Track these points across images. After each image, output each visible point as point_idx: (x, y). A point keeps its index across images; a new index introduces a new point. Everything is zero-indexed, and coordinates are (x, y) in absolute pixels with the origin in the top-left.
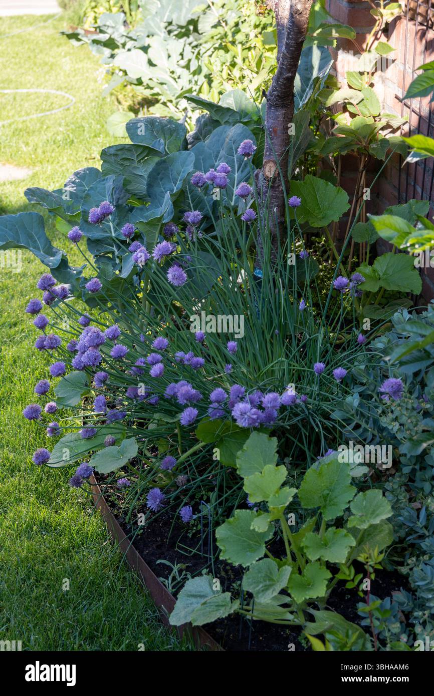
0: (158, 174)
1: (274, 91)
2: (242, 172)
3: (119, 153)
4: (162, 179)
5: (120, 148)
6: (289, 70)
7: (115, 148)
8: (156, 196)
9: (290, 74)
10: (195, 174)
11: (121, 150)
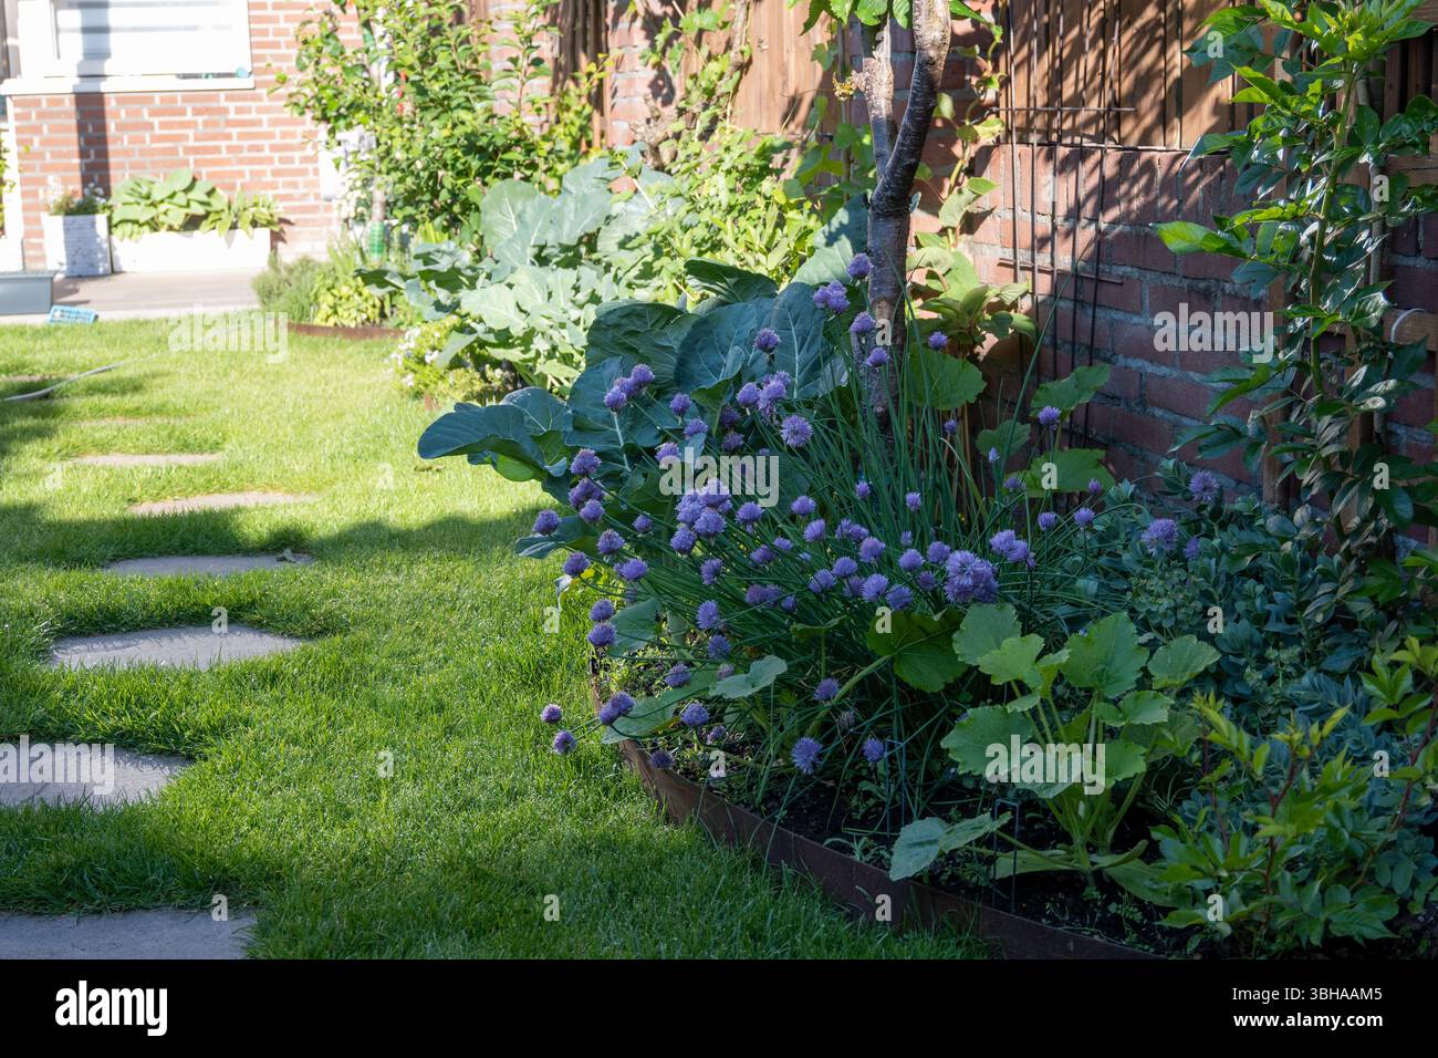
0: (696, 342)
1: (886, 190)
2: (808, 350)
3: (624, 321)
4: (702, 350)
5: (627, 311)
6: (912, 154)
7: (618, 313)
8: (692, 377)
9: (913, 160)
10: (761, 333)
11: (628, 315)
